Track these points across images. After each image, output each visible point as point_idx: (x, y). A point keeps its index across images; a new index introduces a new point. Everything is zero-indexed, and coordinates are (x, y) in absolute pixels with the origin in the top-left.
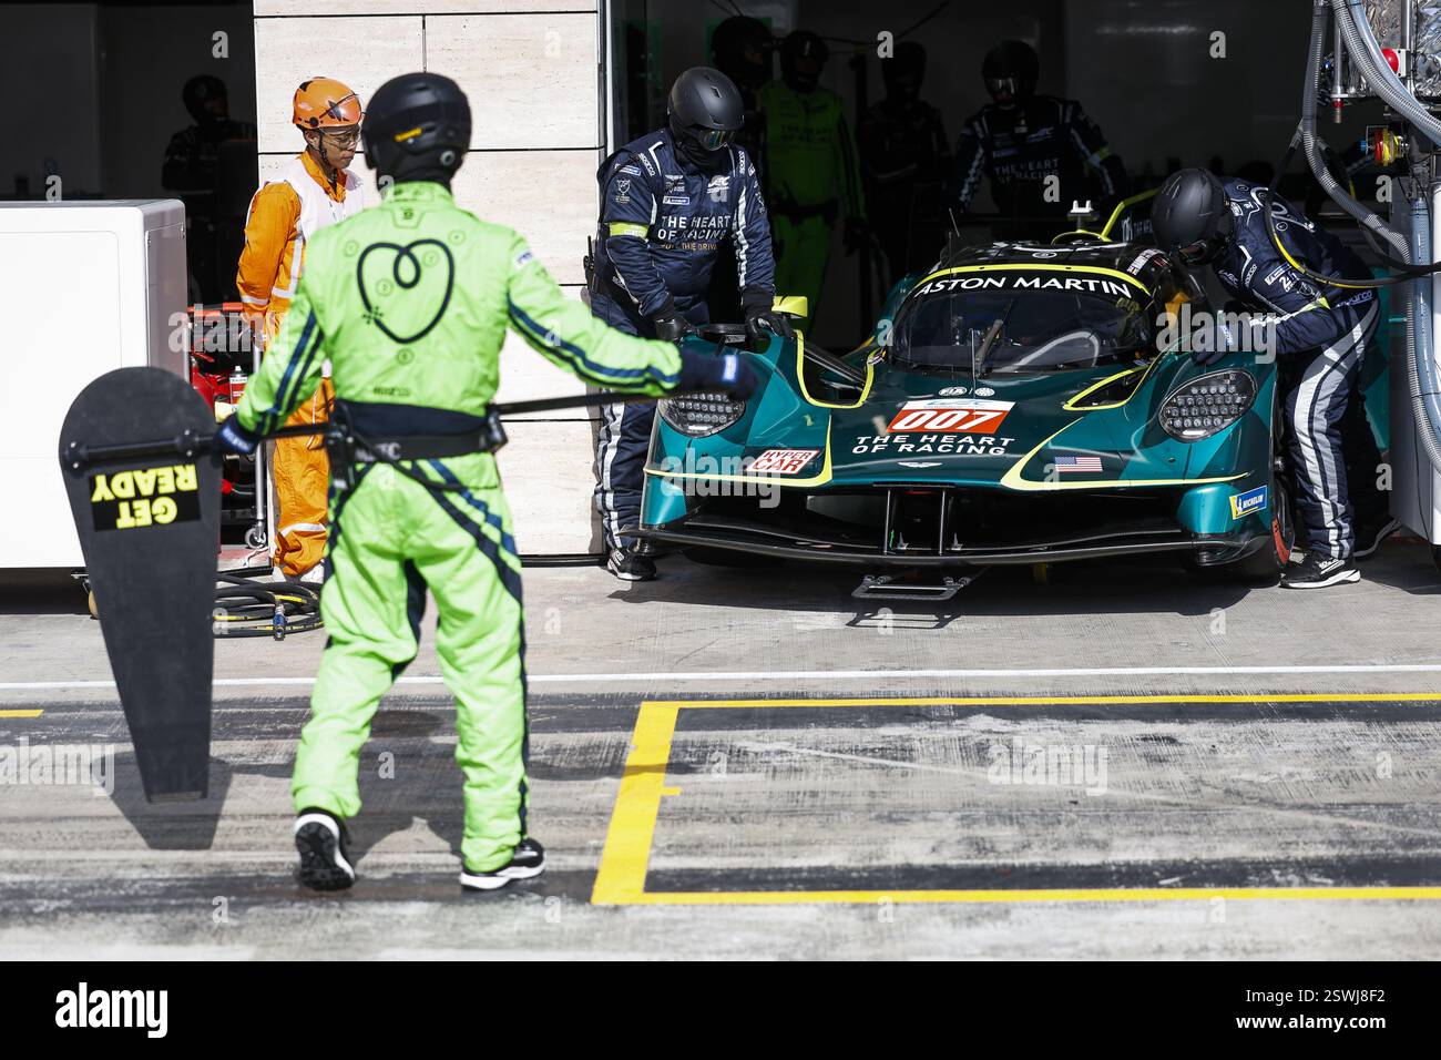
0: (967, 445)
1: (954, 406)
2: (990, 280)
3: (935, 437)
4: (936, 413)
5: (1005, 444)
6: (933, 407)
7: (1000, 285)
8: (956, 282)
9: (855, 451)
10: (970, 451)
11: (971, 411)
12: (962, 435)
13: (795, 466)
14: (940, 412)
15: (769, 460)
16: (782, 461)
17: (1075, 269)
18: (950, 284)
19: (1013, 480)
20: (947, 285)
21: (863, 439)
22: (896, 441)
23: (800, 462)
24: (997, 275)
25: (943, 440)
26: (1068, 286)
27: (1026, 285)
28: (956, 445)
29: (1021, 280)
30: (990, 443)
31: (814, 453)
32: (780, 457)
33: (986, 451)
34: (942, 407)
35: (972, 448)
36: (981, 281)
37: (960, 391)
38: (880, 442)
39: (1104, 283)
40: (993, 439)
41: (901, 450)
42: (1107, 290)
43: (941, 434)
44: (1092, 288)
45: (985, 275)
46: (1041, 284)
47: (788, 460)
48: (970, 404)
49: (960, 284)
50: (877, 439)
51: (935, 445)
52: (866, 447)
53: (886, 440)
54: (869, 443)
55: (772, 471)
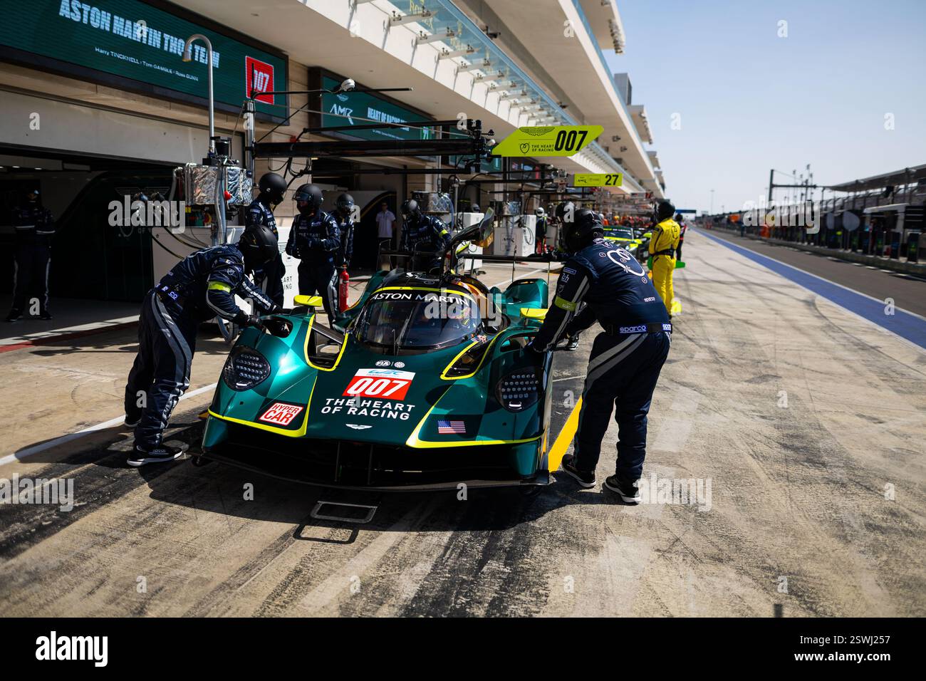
0: (388, 410)
1: (383, 375)
2: (405, 295)
3: (370, 402)
4: (372, 380)
5: (409, 410)
6: (372, 375)
7: (409, 298)
8: (389, 295)
9: (323, 411)
11: (392, 379)
12: (385, 400)
13: (288, 419)
14: (375, 379)
15: (275, 412)
16: (282, 413)
18: (386, 296)
19: (414, 441)
20: (385, 296)
21: (329, 400)
22: (347, 404)
23: (291, 416)
24: (408, 292)
25: (374, 406)
27: (421, 299)
28: (381, 410)
29: (419, 296)
30: (401, 409)
31: (301, 408)
32: (281, 410)
33: (399, 415)
34: (376, 375)
35: (391, 413)
36: (400, 295)
37: (387, 363)
38: (338, 405)
40: (403, 406)
41: (349, 413)
43: (373, 400)
45: (402, 292)
47: (285, 412)
48: (391, 374)
49: (391, 296)
50: (337, 401)
51: (369, 409)
52: (329, 408)
53: (342, 403)
54: (332, 405)
55: (275, 421)
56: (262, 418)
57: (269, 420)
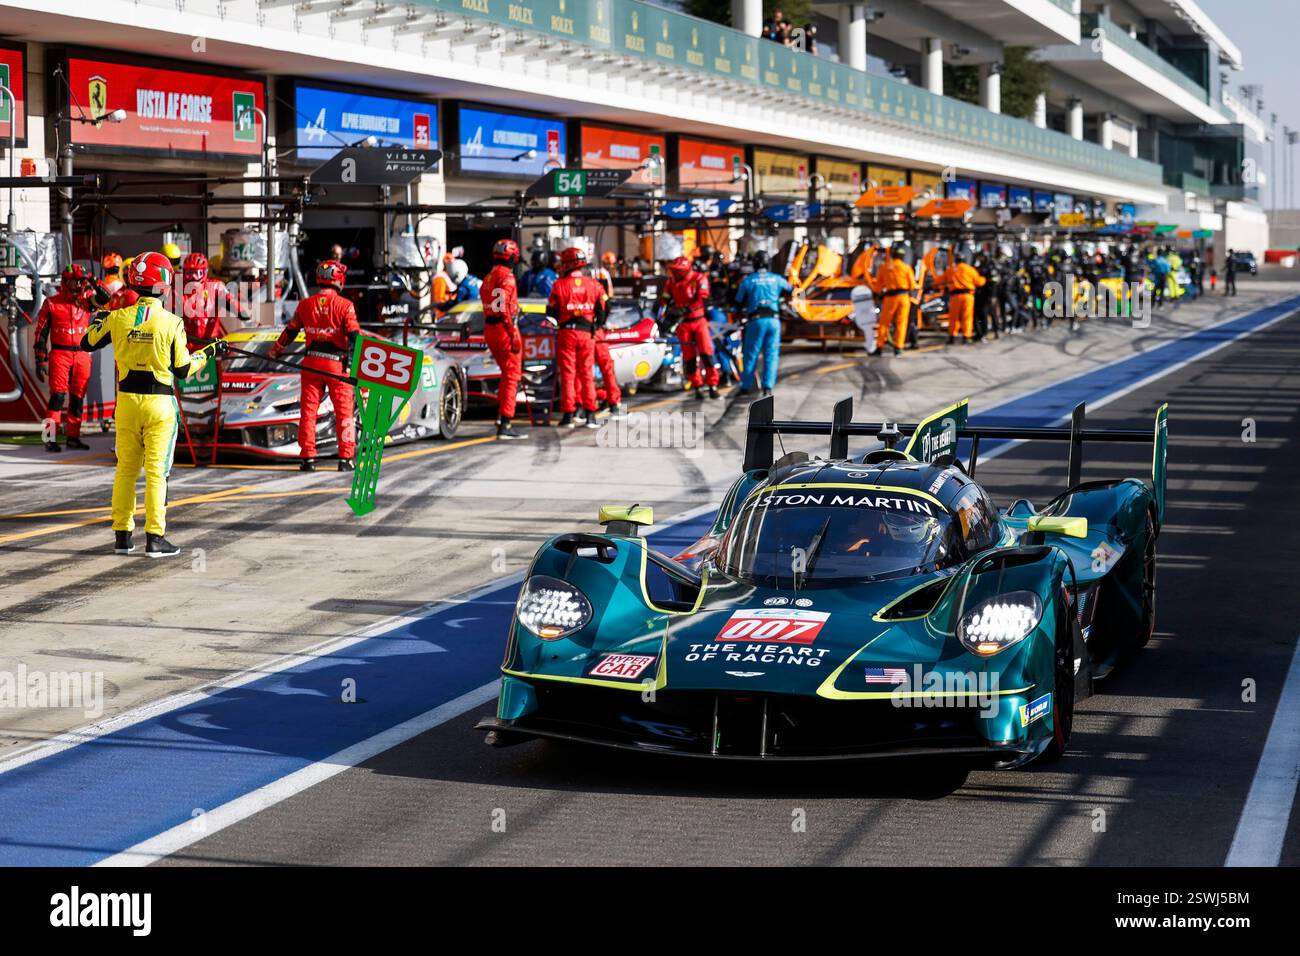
0: (787, 656)
1: (777, 616)
2: (810, 497)
3: (759, 647)
4: (760, 622)
5: (821, 655)
6: (758, 616)
7: (819, 502)
8: (781, 498)
9: (688, 658)
10: (789, 662)
11: (792, 621)
12: (783, 645)
13: (634, 671)
14: (765, 621)
15: (612, 665)
16: (623, 665)
17: (884, 488)
18: (776, 500)
19: (828, 690)
20: (774, 500)
21: (695, 647)
22: (724, 649)
23: (639, 667)
24: (817, 493)
25: (766, 650)
26: (878, 504)
27: (841, 502)
28: (778, 655)
29: (837, 498)
30: (807, 654)
31: (652, 659)
32: (621, 662)
33: (805, 661)
34: (766, 617)
35: (792, 658)
36: (803, 498)
37: (782, 601)
38: (710, 651)
39: (909, 502)
40: (810, 650)
41: (728, 659)
42: (911, 509)
43: (764, 644)
44: (898, 506)
45: (806, 492)
46: (855, 502)
47: (628, 664)
48: (791, 614)
49: (785, 499)
50: (708, 647)
51: (759, 655)
52: (697, 656)
53: (716, 648)
54: (700, 651)
55: (614, 674)
56: (594, 672)
57: (605, 674)
